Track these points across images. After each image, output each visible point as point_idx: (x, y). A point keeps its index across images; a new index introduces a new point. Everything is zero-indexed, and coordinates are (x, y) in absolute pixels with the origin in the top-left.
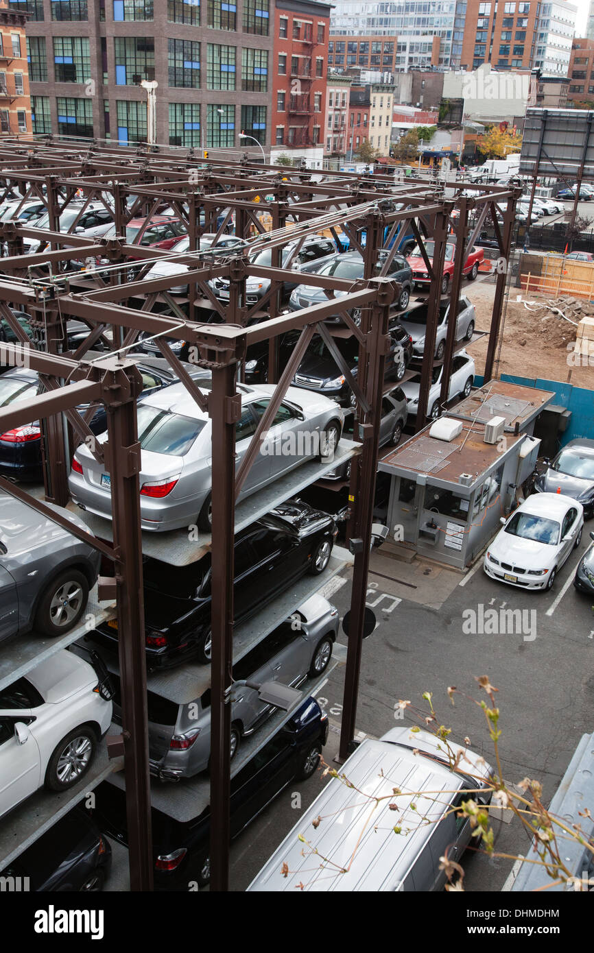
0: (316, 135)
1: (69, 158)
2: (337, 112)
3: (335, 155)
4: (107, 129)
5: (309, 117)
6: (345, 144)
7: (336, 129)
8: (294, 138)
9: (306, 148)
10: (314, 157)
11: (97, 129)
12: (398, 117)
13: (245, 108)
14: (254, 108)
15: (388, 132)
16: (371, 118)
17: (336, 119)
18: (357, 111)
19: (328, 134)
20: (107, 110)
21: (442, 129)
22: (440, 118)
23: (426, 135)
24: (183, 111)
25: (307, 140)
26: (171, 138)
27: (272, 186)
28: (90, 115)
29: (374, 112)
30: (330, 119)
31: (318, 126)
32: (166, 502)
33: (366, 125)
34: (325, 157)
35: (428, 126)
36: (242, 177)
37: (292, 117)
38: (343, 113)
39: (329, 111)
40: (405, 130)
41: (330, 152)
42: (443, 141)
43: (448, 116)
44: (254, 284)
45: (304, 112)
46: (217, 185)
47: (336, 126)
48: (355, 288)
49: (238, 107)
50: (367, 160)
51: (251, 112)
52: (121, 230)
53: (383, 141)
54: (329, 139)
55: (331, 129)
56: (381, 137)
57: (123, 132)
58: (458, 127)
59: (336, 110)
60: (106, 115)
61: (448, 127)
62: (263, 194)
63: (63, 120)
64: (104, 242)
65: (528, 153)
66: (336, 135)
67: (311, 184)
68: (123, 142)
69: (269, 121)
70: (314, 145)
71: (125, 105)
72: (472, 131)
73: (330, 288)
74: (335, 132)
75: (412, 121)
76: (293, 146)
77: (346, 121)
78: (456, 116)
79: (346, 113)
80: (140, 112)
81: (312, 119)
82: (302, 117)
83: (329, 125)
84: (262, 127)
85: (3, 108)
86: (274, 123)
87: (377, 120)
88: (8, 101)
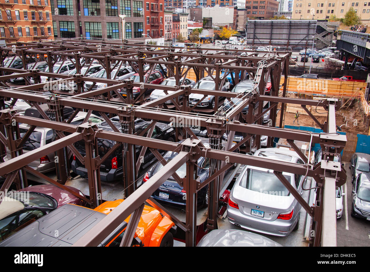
0: (161, 33)
2: (169, 24)
3: (168, 40)
4: (81, 33)
5: (158, 26)
6: (172, 36)
7: (168, 30)
8: (153, 34)
9: (158, 38)
10: (161, 41)
11: (77, 33)
12: (189, 25)
13: (135, 23)
14: (138, 23)
15: (186, 31)
16: (180, 26)
17: (168, 27)
18: (175, 23)
19: (166, 32)
20: (81, 25)
21: (205, 29)
22: (204, 25)
23: (200, 31)
24: (112, 25)
25: (158, 35)
26: (108, 36)
28: (73, 27)
29: (181, 23)
30: (166, 27)
31: (162, 30)
33: (179, 29)
34: (165, 41)
35: (200, 28)
37: (152, 26)
38: (171, 24)
39: (166, 24)
40: (191, 30)
41: (167, 39)
42: (206, 33)
43: (207, 24)
45: (157, 24)
47: (168, 29)
49: (133, 23)
50: (182, 42)
51: (137, 25)
53: (185, 34)
54: (166, 34)
55: (167, 30)
57: (88, 34)
58: (211, 28)
59: (168, 23)
60: (81, 28)
61: (207, 28)
63: (62, 30)
64: (125, 82)
65: (250, 37)
66: (169, 33)
68: (88, 38)
69: (144, 28)
70: (161, 37)
71: (88, 24)
72: (215, 29)
74: (168, 31)
75: (193, 26)
76: (153, 37)
77: (172, 27)
78: (210, 24)
79: (172, 24)
80: (95, 26)
81: (160, 27)
82: (156, 26)
83: (166, 29)
84: (142, 30)
85: (42, 26)
86: (146, 29)
87: (183, 26)
88: (44, 23)
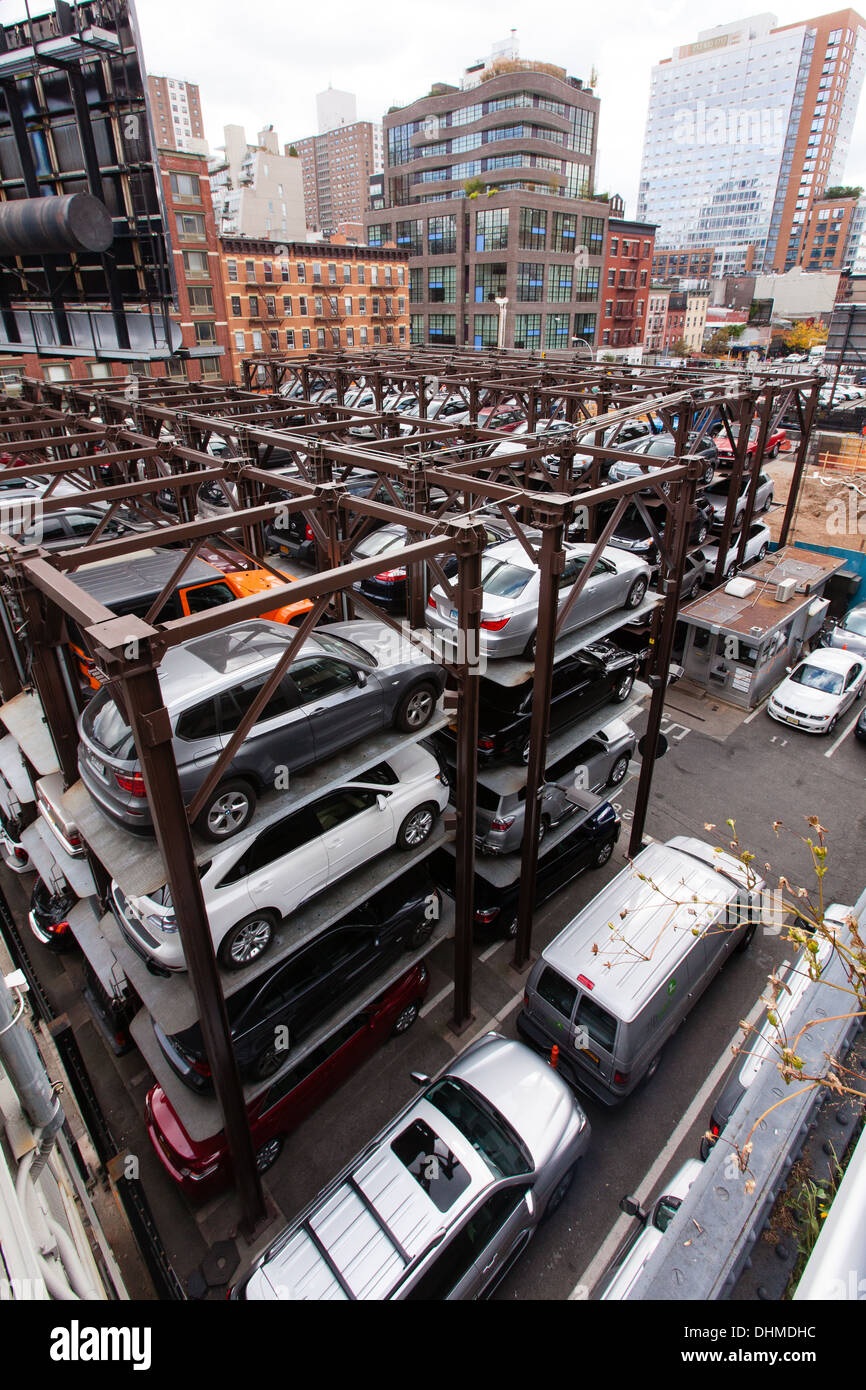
0: (637, 336)
1: (437, 362)
2: (657, 316)
3: (652, 352)
4: (466, 337)
5: (632, 321)
6: (662, 342)
7: (655, 330)
8: (618, 339)
9: (627, 347)
10: (634, 354)
11: (458, 338)
12: (710, 318)
13: (578, 316)
14: (586, 315)
15: (701, 331)
16: (687, 319)
17: (656, 321)
18: (674, 314)
19: (648, 334)
20: (467, 322)
21: (752, 327)
22: (750, 317)
23: (736, 332)
24: (527, 321)
25: (629, 341)
26: (516, 343)
27: (597, 379)
28: (453, 327)
29: (689, 314)
30: (650, 322)
31: (640, 328)
32: (500, 635)
33: (682, 325)
34: (644, 354)
35: (739, 324)
36: (574, 372)
37: (617, 322)
38: (662, 316)
39: (650, 315)
40: (717, 328)
41: (648, 350)
42: (752, 337)
43: (758, 315)
44: (580, 460)
45: (628, 317)
46: (553, 379)
47: (655, 327)
48: (668, 465)
49: (573, 315)
50: (680, 355)
51: (583, 319)
52: (474, 417)
53: (696, 339)
54: (648, 338)
55: (651, 330)
56: (694, 335)
57: (478, 340)
58: (767, 324)
59: (656, 314)
60: (466, 326)
61: (756, 325)
62: (590, 387)
63: (433, 332)
64: (461, 426)
65: (833, 345)
66: (654, 336)
67: (632, 377)
68: (478, 347)
69: (597, 325)
70: (635, 344)
71: (481, 318)
72: (780, 327)
73: (645, 464)
74: (653, 332)
75: (724, 320)
76: (616, 346)
77: (664, 323)
78: (765, 315)
79: (664, 316)
80: (493, 323)
81: (634, 323)
82: (626, 321)
83: (649, 327)
84: (592, 331)
85: (389, 325)
86: (602, 327)
87: (692, 321)
88: (393, 320)
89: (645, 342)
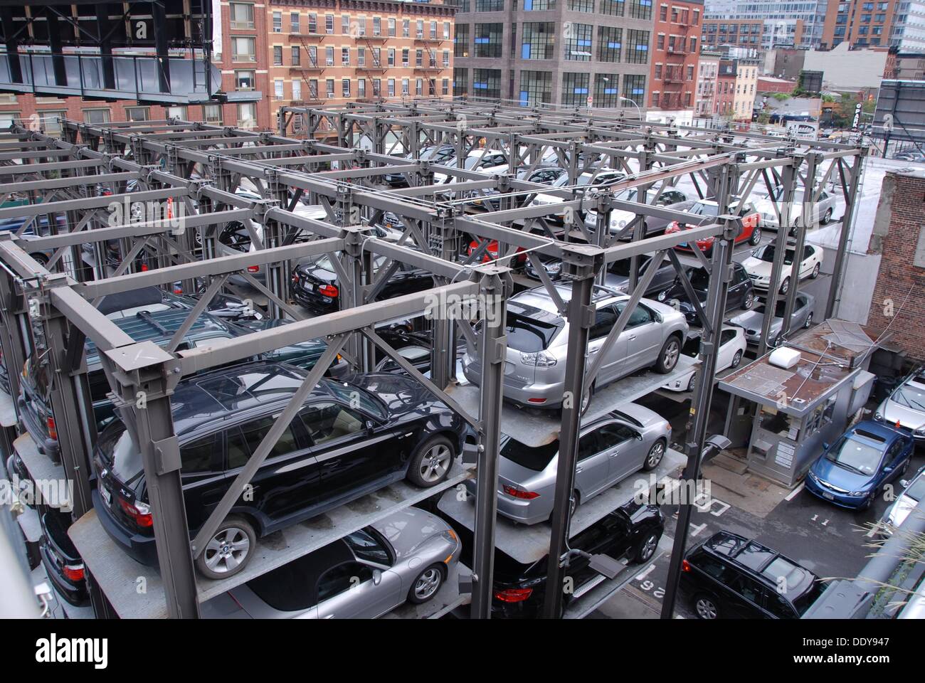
0: (687, 99)
2: (707, 81)
3: (703, 117)
4: (511, 92)
5: (682, 84)
6: (712, 108)
7: (705, 95)
9: (677, 110)
10: (684, 117)
11: (504, 92)
12: (760, 87)
13: (626, 77)
14: (635, 76)
15: (751, 98)
16: (736, 87)
17: (706, 87)
18: (724, 80)
19: (698, 99)
20: (513, 77)
21: (800, 98)
22: (799, 87)
24: (575, 79)
25: (679, 103)
29: (739, 81)
30: (700, 87)
31: (689, 92)
33: (732, 92)
34: (694, 117)
37: (667, 84)
38: (712, 82)
39: (700, 80)
41: (698, 114)
42: (802, 107)
43: (808, 86)
45: (677, 80)
47: (705, 92)
49: (621, 76)
51: (632, 80)
53: (747, 106)
54: (698, 103)
55: (701, 95)
56: (745, 103)
57: (523, 94)
58: (817, 95)
59: (705, 79)
60: (512, 82)
61: (807, 96)
63: (477, 85)
66: (704, 100)
67: (676, 137)
68: (523, 101)
69: (647, 87)
70: (685, 108)
72: (830, 99)
74: (704, 97)
76: (666, 108)
77: (715, 89)
78: (815, 86)
79: (715, 82)
81: (684, 87)
82: (676, 84)
83: (699, 92)
84: (641, 92)
85: (432, 78)
86: (651, 89)
87: (742, 89)
88: (436, 72)
89: (695, 106)
